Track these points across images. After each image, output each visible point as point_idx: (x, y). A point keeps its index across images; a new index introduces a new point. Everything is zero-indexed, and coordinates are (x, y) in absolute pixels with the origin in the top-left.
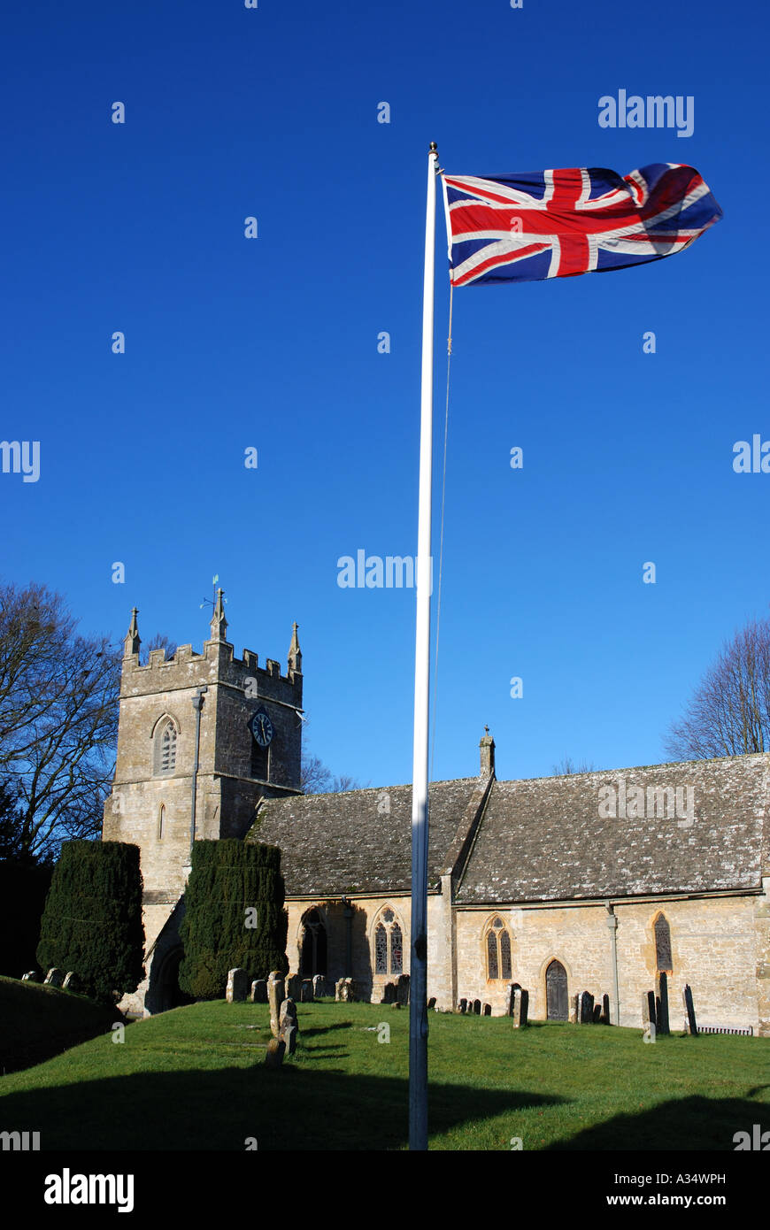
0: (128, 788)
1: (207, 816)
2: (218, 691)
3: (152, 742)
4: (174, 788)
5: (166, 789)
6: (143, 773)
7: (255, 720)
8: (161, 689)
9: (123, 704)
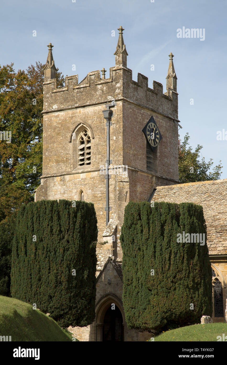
0: (53, 179)
1: (120, 199)
2: (123, 105)
3: (71, 145)
4: (91, 178)
5: (84, 180)
6: (64, 168)
7: (148, 128)
8: (77, 105)
9: (46, 117)
